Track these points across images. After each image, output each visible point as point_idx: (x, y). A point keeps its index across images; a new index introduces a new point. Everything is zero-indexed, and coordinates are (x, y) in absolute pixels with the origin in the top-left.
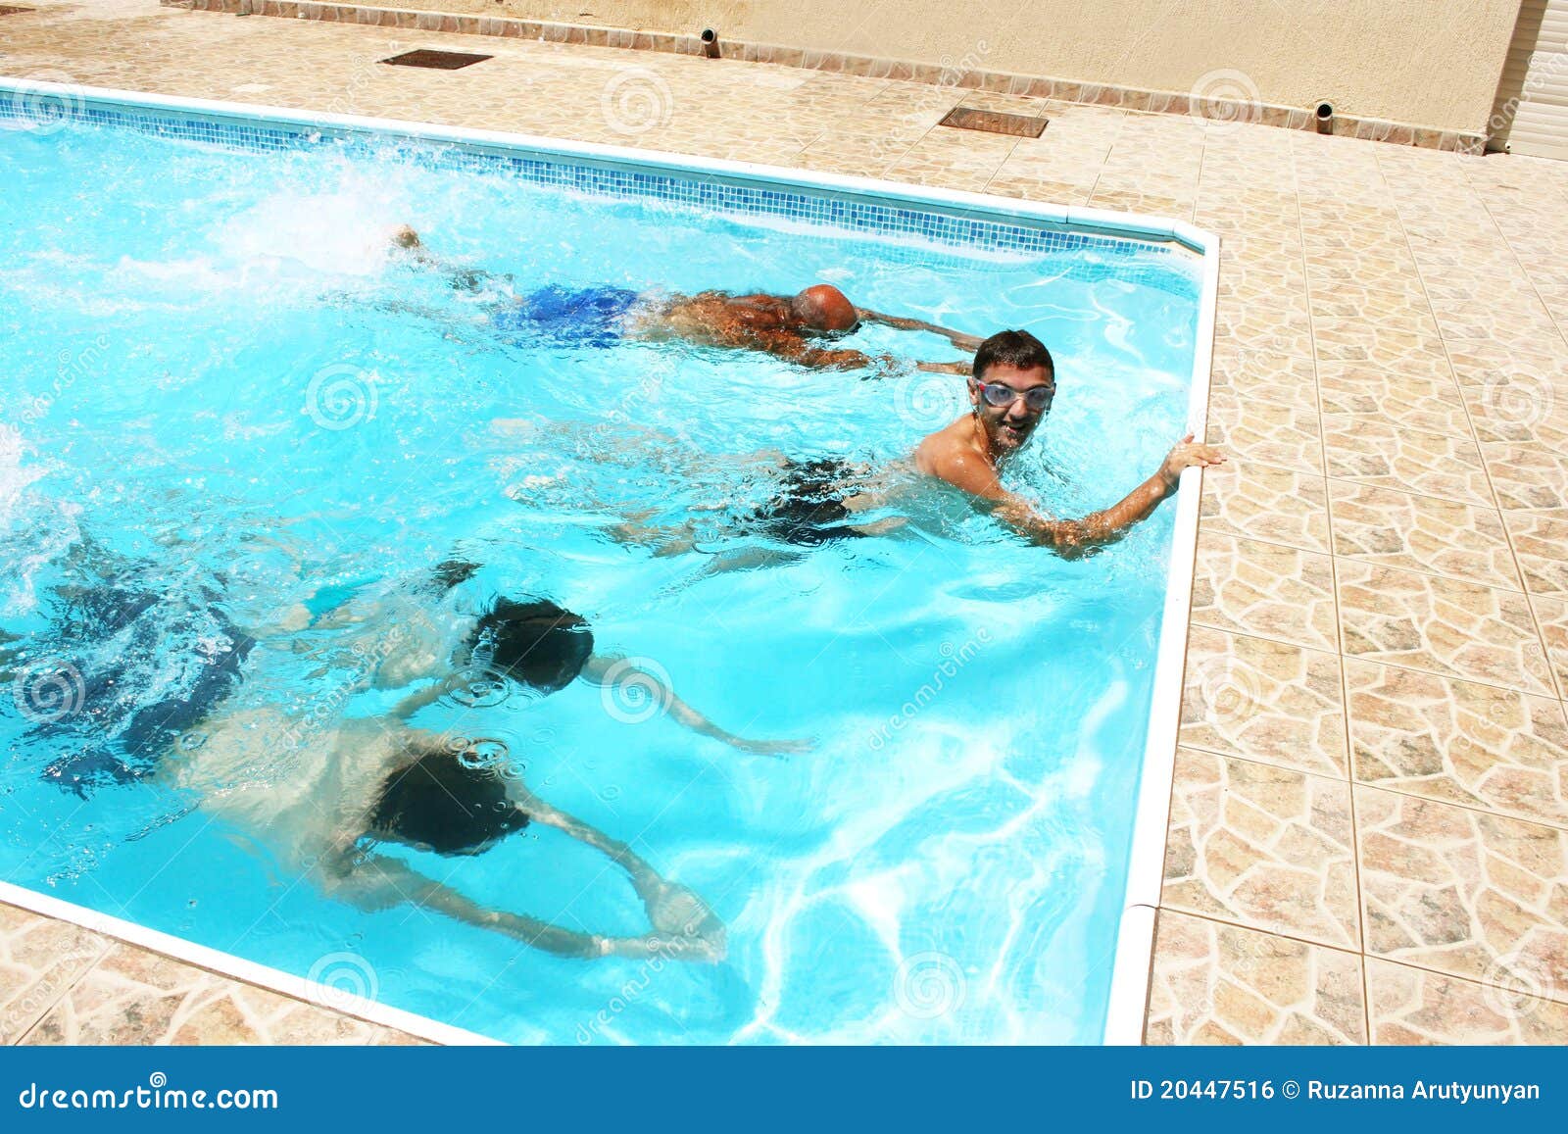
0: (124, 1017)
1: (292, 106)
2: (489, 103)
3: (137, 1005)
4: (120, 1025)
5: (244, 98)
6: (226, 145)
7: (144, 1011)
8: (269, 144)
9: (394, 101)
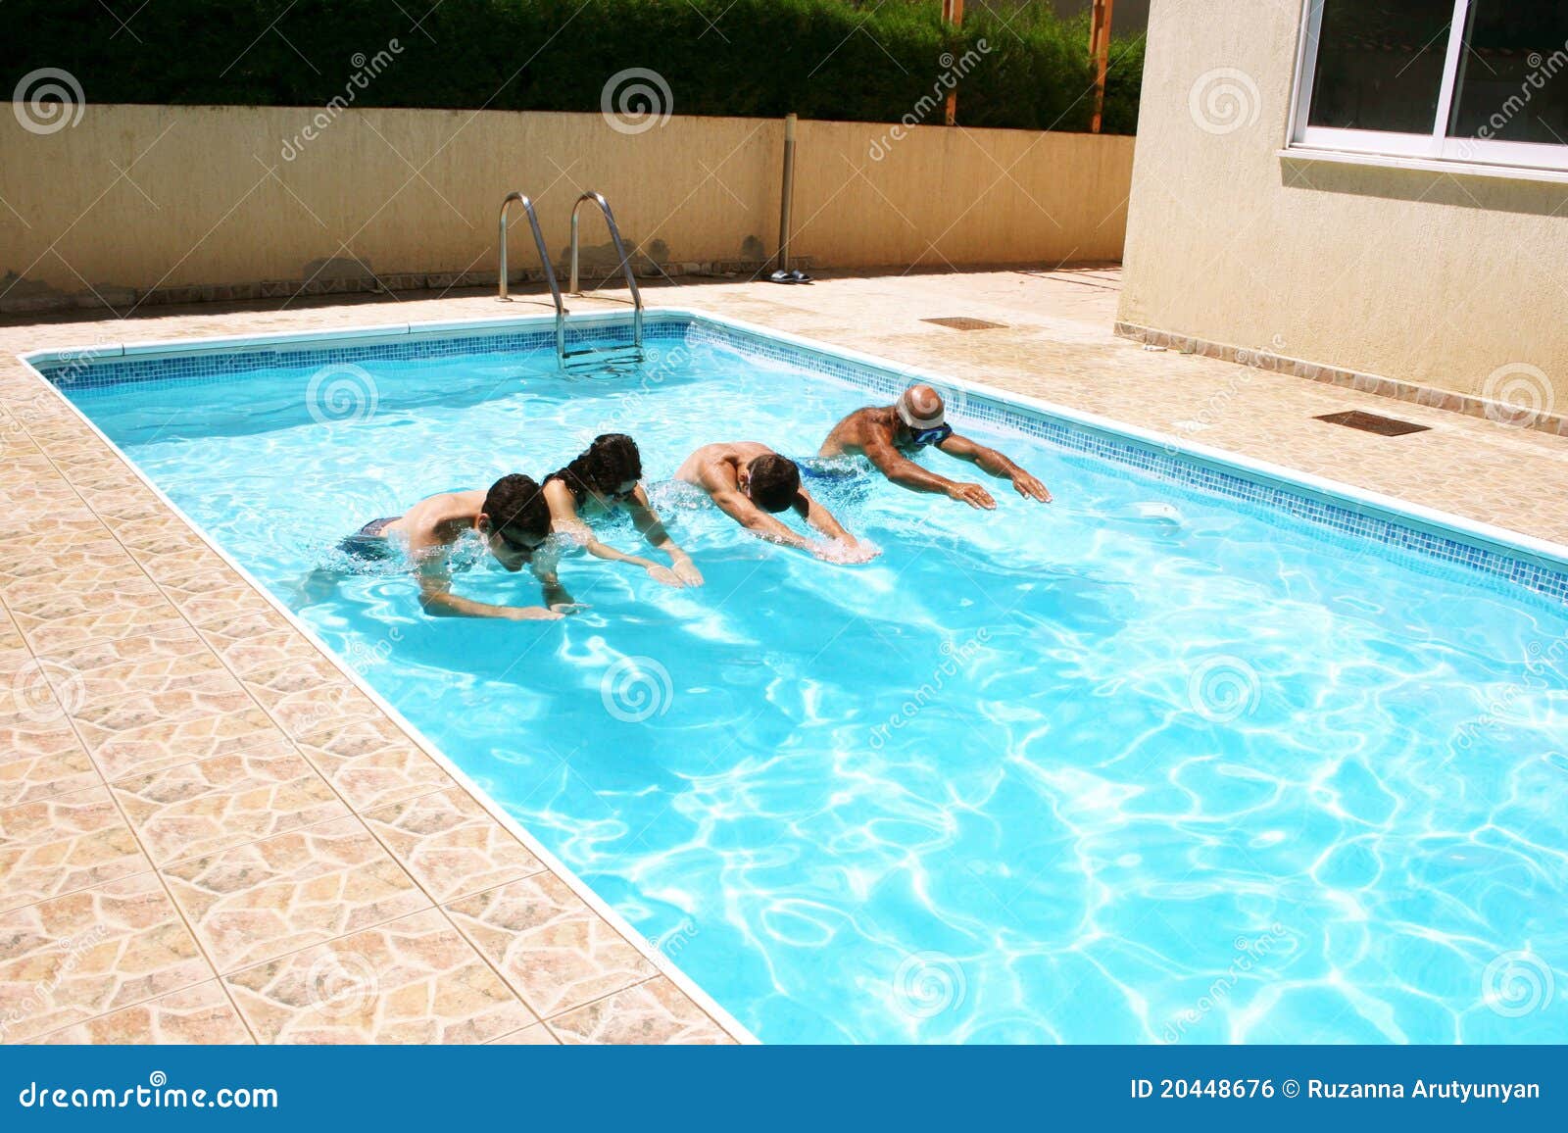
0: (642, 1023)
1: (1229, 449)
2: (1427, 478)
3: (652, 1019)
4: (637, 1027)
5: (1184, 434)
6: (1158, 474)
7: (655, 1025)
8: (1200, 480)
9: (1328, 460)
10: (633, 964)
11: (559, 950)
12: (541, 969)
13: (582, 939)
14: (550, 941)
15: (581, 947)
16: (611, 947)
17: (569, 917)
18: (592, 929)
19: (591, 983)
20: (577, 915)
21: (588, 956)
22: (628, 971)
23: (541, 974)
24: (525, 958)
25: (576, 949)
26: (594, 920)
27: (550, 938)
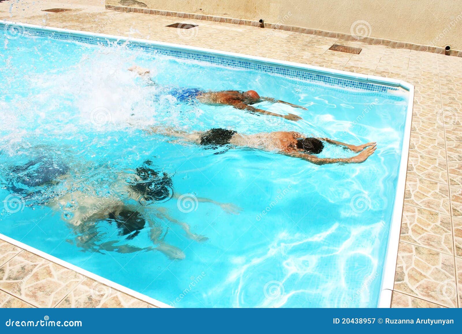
0: (87, 299)
1: (141, 38)
3: (91, 296)
4: (86, 301)
7: (93, 298)
9: (170, 38)
10: (74, 277)
11: (42, 282)
12: (39, 291)
13: (49, 274)
14: (37, 279)
15: (51, 277)
16: (62, 274)
17: (40, 266)
18: (52, 269)
19: (61, 290)
20: (43, 265)
21: (55, 279)
22: (72, 280)
23: (40, 294)
24: (30, 289)
25: (49, 279)
26: (51, 265)
27: (36, 277)
